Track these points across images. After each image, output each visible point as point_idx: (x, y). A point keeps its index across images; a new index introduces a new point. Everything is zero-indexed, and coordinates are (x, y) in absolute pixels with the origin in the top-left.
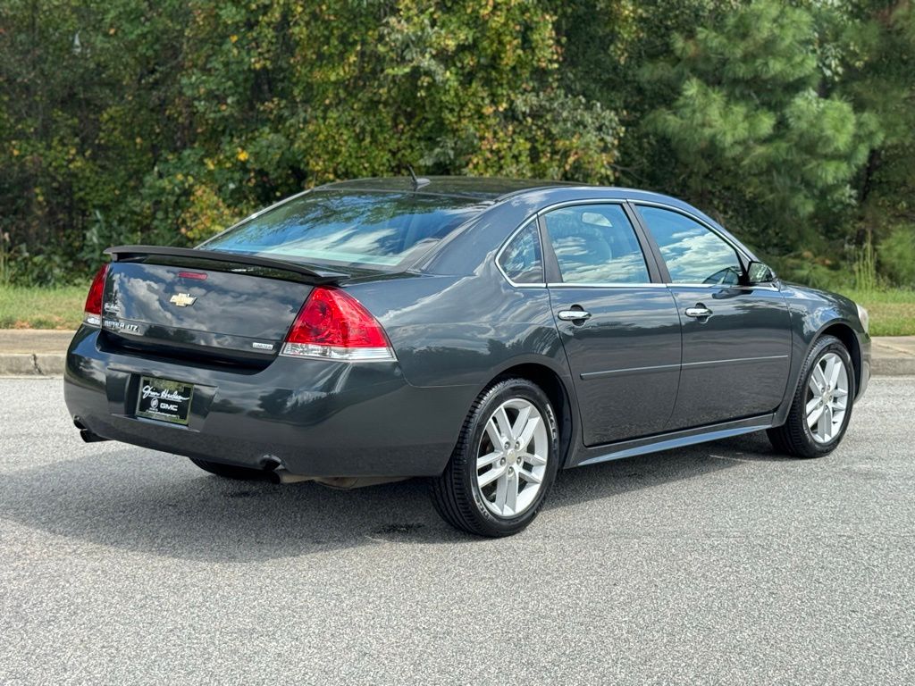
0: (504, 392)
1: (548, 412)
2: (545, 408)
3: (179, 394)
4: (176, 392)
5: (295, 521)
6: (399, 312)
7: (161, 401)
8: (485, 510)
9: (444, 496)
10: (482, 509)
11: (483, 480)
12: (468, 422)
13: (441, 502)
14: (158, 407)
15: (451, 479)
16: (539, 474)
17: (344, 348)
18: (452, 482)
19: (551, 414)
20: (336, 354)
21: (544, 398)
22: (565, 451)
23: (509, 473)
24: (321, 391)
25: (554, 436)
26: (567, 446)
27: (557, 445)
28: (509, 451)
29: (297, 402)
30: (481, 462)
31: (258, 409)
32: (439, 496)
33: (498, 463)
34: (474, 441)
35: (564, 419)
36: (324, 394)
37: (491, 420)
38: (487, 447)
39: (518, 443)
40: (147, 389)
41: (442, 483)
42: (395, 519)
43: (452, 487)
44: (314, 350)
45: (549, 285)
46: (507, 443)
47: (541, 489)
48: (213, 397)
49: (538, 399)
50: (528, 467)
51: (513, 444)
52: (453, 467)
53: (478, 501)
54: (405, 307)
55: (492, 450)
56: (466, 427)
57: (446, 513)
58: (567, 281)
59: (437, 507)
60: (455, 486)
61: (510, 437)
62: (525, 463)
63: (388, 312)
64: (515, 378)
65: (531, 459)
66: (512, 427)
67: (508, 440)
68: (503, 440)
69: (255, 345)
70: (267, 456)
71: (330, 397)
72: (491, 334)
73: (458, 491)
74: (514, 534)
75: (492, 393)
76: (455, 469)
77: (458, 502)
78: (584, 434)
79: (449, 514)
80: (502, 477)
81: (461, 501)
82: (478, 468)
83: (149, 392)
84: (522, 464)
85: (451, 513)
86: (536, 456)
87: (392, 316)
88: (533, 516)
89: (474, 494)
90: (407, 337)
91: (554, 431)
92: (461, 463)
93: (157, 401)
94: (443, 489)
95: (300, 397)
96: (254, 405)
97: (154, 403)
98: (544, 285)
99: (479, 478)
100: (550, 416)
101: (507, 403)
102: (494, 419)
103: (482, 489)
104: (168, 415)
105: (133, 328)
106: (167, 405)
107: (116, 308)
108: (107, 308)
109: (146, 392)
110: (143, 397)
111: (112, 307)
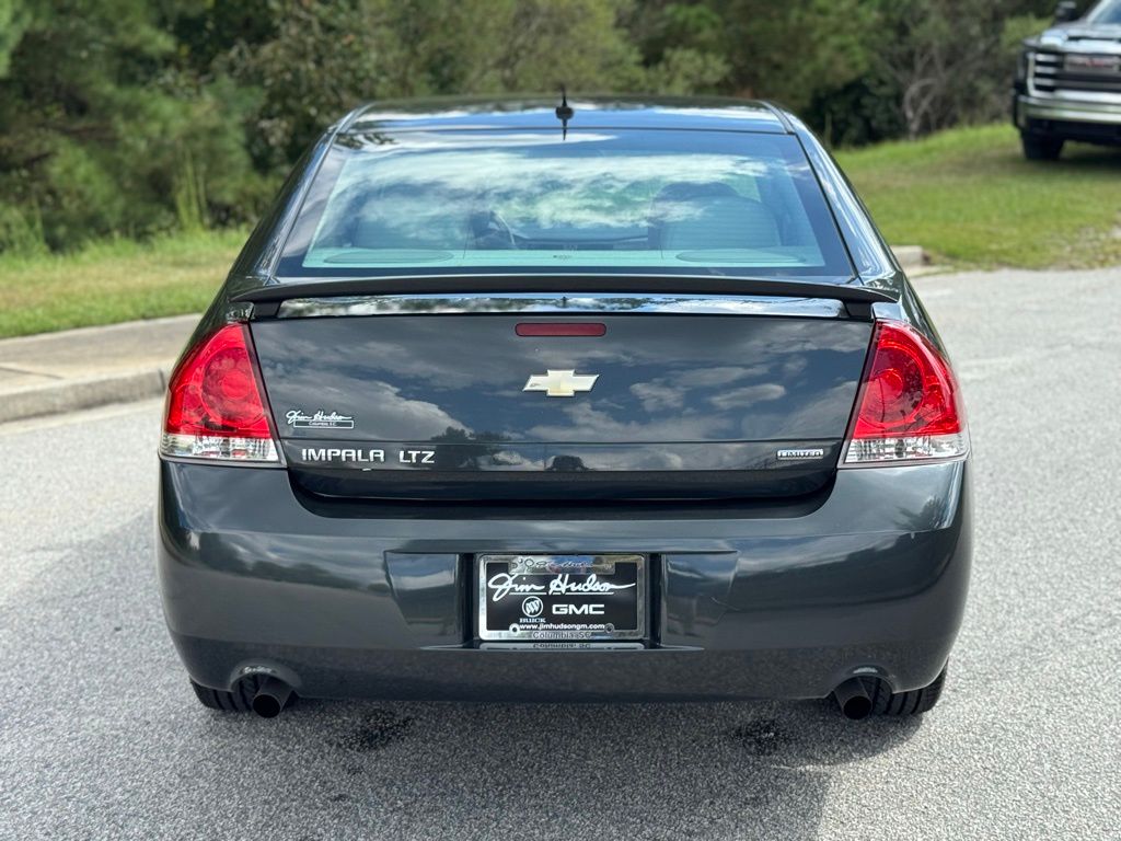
4: (593, 577)
40: (501, 581)
69: (783, 453)
83: (509, 585)
93: (539, 601)
97: (533, 607)
104: (578, 627)
105: (419, 457)
106: (572, 607)
107: (334, 417)
108: (298, 423)
109: (500, 588)
110: (495, 599)
111: (318, 417)
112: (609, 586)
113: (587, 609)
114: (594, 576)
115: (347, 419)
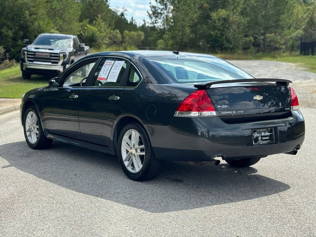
7: (262, 137)
40: (255, 134)
69: (286, 109)
83: (256, 135)
93: (260, 137)
97: (260, 138)
104: (266, 141)
105: (241, 112)
106: (265, 138)
107: (226, 106)
108: (220, 108)
109: (255, 135)
110: (255, 137)
111: (223, 106)
112: (269, 134)
113: (267, 138)
114: (267, 132)
115: (228, 106)
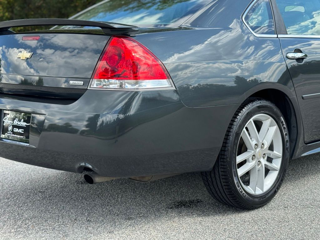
0: (253, 109)
1: (282, 122)
2: (280, 120)
3: (24, 121)
4: (23, 120)
5: (117, 201)
6: (182, 55)
7: (14, 126)
8: (243, 192)
9: (215, 183)
10: (242, 192)
11: (241, 171)
12: (229, 131)
13: (212, 187)
14: (13, 131)
15: (219, 172)
16: (277, 164)
17: (135, 81)
18: (219, 175)
19: (284, 123)
20: (129, 85)
21: (279, 112)
22: (293, 147)
23: (258, 165)
24: (119, 113)
25: (287, 138)
26: (294, 144)
27: (288, 144)
28: (258, 150)
29: (103, 122)
30: (239, 159)
31: (84, 129)
32: (210, 184)
33: (251, 159)
34: (234, 144)
35: (292, 126)
36: (121, 116)
37: (244, 129)
38: (243, 148)
39: (263, 144)
41: (213, 175)
42: (182, 196)
43: (219, 177)
44: (114, 84)
45: (279, 36)
46: (256, 145)
47: (279, 174)
48: (44, 122)
49: (276, 114)
50: (270, 160)
51: (260, 145)
52: (220, 163)
53: (239, 187)
54: (186, 51)
55: (246, 150)
56: (227, 135)
57: (216, 195)
58: (290, 34)
59: (210, 190)
60: (222, 177)
61: (258, 141)
62: (268, 157)
63: (173, 55)
64: (259, 100)
65: (272, 154)
66: (258, 133)
67: (256, 143)
68: (253, 143)
69: (71, 82)
70: (83, 164)
71: (126, 118)
72: (238, 73)
73: (224, 181)
74: (263, 206)
75: (245, 111)
76: (221, 165)
77: (224, 187)
78: (305, 135)
79: (218, 195)
80: (253, 168)
81: (227, 187)
82: (237, 163)
84: (266, 158)
85: (220, 195)
86: (275, 152)
87: (176, 58)
88: (275, 192)
89: (236, 182)
90: (186, 78)
91: (286, 134)
92: (225, 160)
93: (11, 127)
94: (214, 179)
95: (104, 118)
96: (82, 125)
98: (276, 36)
99: (238, 170)
100: (283, 125)
101: (255, 117)
102: (247, 129)
103: (240, 177)
106: (18, 129)
109: (5, 121)
110: (4, 125)
112: (25, 124)
113: (20, 131)
